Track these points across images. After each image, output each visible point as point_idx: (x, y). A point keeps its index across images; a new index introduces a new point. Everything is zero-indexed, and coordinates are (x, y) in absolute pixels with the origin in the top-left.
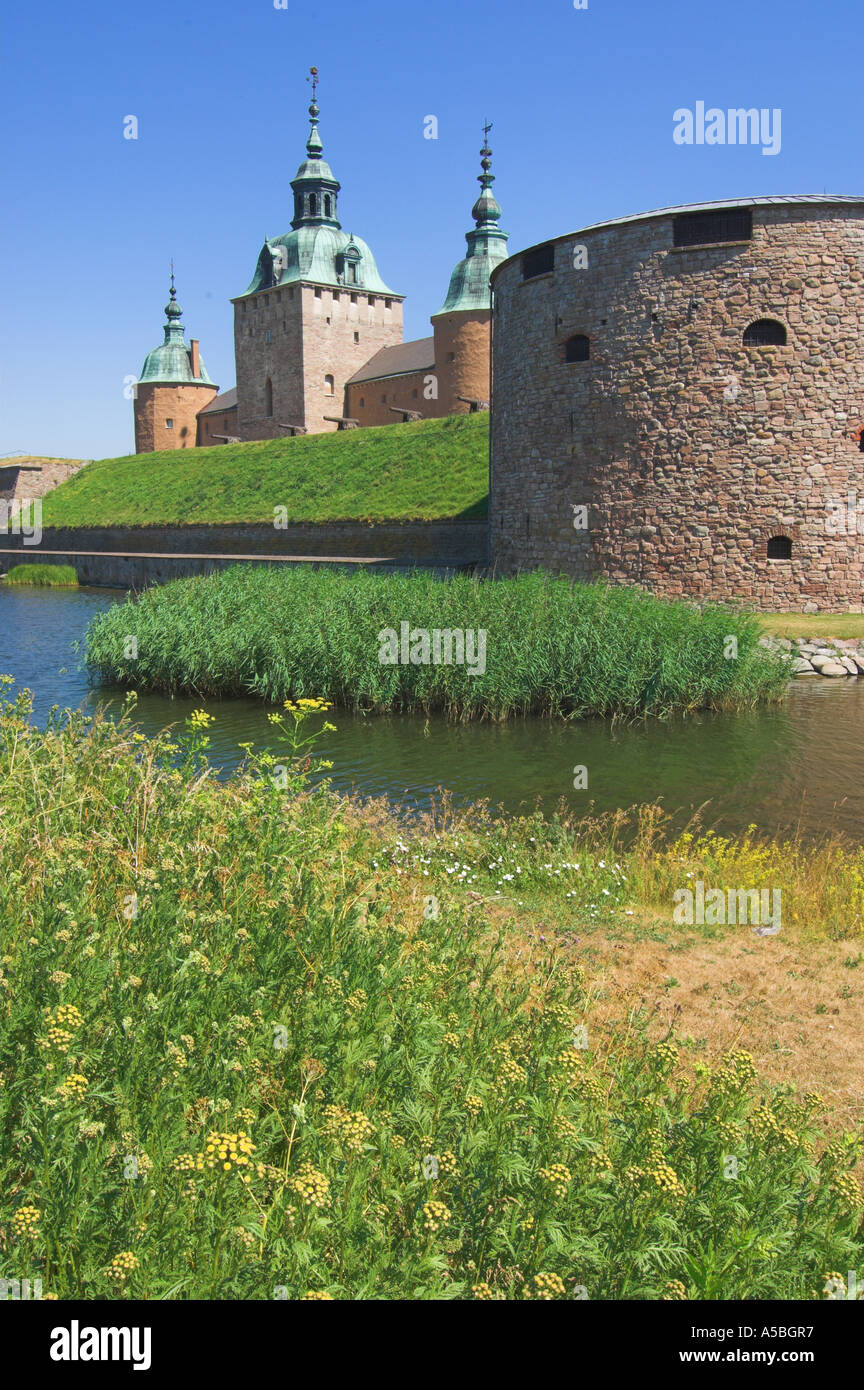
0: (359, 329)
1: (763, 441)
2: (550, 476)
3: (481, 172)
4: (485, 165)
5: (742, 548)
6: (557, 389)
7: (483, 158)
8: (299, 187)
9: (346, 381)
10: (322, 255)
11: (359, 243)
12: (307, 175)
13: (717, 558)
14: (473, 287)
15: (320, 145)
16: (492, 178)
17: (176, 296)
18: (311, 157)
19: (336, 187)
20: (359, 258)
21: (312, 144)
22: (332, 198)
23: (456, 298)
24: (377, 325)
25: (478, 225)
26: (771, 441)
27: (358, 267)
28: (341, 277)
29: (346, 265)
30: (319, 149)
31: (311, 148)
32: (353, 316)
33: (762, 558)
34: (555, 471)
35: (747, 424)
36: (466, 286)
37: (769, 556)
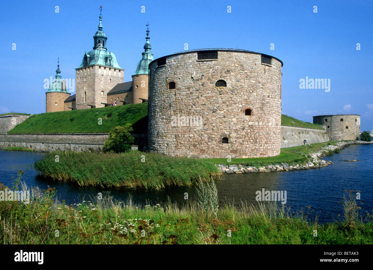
0: (111, 78)
1: (221, 112)
2: (165, 120)
3: (146, 37)
4: (147, 35)
5: (216, 141)
6: (166, 96)
7: (147, 33)
8: (95, 38)
9: (107, 93)
10: (101, 57)
11: (112, 54)
12: (98, 35)
13: (209, 144)
14: (144, 68)
15: (102, 27)
16: (149, 38)
17: (59, 67)
18: (99, 30)
19: (106, 39)
20: (112, 58)
21: (100, 26)
22: (105, 41)
23: (139, 70)
24: (117, 77)
25: (145, 51)
26: (223, 112)
27: (111, 61)
28: (107, 63)
29: (108, 60)
30: (102, 28)
31: (99, 28)
32: (110, 74)
33: (221, 143)
34: (166, 119)
35: (217, 107)
36: (142, 67)
37: (223, 143)
